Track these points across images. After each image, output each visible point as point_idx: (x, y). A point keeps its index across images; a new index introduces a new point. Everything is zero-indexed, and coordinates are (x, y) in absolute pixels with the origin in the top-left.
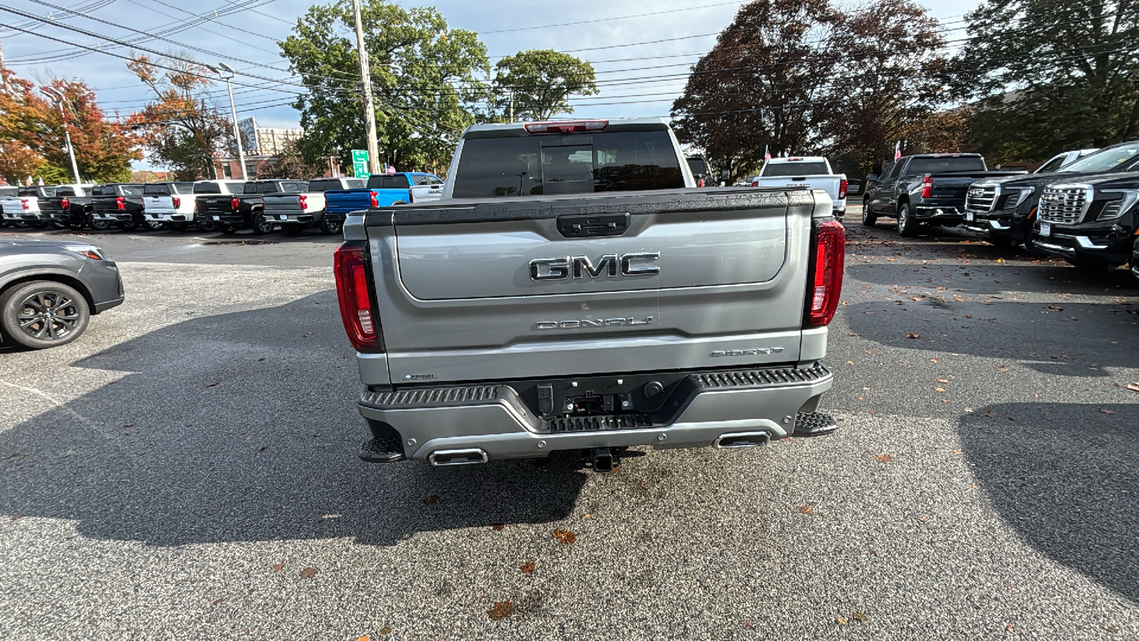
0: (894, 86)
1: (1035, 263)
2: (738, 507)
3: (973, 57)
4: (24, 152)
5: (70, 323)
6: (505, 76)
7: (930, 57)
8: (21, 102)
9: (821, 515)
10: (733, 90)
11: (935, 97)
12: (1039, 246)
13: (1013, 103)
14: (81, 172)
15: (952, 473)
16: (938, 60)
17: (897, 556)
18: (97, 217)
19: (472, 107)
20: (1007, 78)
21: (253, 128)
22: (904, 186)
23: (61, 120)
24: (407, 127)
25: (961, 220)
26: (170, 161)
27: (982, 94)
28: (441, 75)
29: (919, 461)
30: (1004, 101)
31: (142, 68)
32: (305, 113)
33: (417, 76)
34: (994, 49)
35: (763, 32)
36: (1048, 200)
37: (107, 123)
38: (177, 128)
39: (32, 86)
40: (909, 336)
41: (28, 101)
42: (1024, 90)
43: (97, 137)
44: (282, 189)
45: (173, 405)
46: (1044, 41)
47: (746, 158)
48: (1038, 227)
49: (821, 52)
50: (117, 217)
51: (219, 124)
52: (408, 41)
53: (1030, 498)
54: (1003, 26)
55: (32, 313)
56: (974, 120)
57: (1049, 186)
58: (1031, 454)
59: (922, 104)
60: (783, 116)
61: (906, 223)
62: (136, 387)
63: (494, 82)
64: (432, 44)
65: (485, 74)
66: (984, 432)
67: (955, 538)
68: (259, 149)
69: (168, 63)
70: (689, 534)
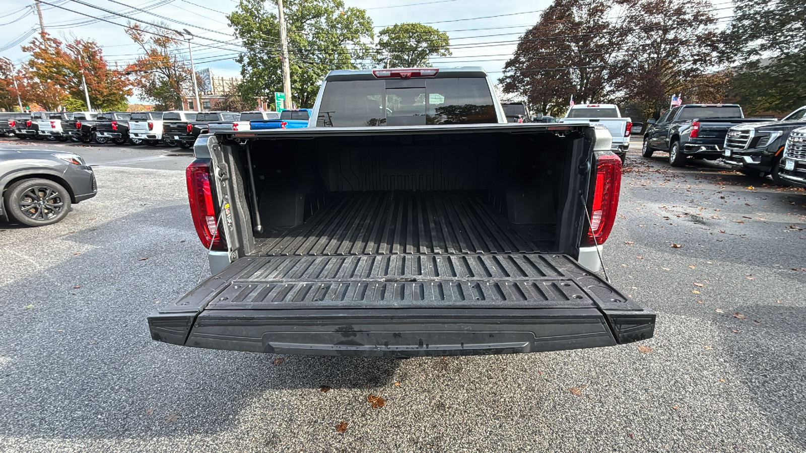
0: (673, 52)
1: (779, 191)
2: (519, 385)
3: (738, 31)
4: (56, 89)
5: (57, 209)
6: (385, 41)
7: (703, 31)
8: (53, 54)
9: (587, 396)
10: (550, 54)
11: (705, 61)
12: (784, 177)
13: (767, 67)
14: (92, 103)
15: (702, 366)
16: (710, 33)
17: (650, 441)
18: (99, 135)
19: (360, 63)
20: (763, 47)
21: (209, 76)
22: (675, 128)
23: (79, 67)
24: (314, 77)
25: (720, 155)
26: (153, 98)
27: (742, 60)
28: (340, 40)
29: (675, 354)
30: (760, 65)
31: (135, 33)
32: (244, 66)
33: (322, 40)
34: (755, 25)
35: (574, 11)
36: (794, 142)
37: (110, 70)
38: (157, 75)
39: (60, 43)
40: (672, 246)
41: (58, 53)
42: (775, 58)
43: (103, 80)
44: (223, 118)
45: (112, 273)
46: (795, 19)
47: (558, 104)
48: (784, 162)
49: (618, 26)
50: (111, 135)
51: (185, 72)
52: (318, 15)
53: (771, 394)
54: (763, 8)
55: (30, 201)
56: (736, 80)
57: (795, 130)
58: (773, 354)
59: (695, 67)
60: (587, 74)
61: (676, 156)
62: (91, 258)
63: (376, 46)
64: (334, 18)
65: (370, 40)
66: (732, 332)
67: (703, 427)
68: (212, 90)
69: (153, 30)
70: (477, 407)
